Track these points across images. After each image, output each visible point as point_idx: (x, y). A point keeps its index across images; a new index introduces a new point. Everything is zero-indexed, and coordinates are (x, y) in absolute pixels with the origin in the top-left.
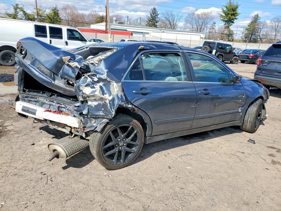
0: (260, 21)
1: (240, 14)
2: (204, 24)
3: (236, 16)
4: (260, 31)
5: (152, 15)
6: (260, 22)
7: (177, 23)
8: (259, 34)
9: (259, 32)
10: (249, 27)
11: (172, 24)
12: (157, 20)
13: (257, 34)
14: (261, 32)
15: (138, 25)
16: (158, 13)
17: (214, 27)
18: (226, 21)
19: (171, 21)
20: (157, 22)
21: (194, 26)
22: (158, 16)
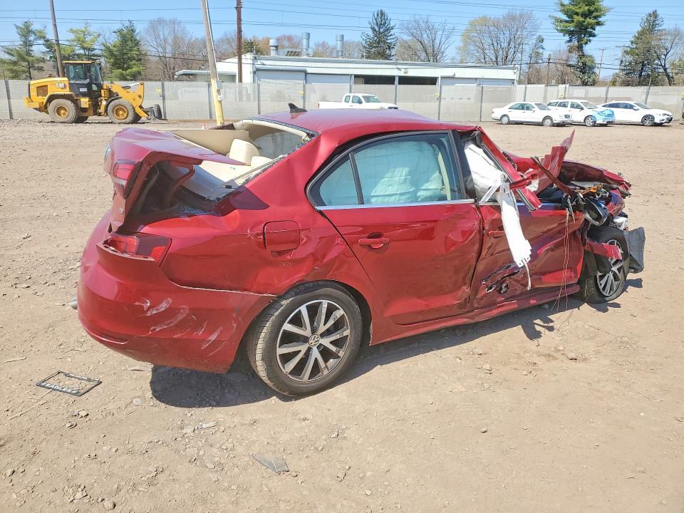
0: (663, 27)
1: (609, 10)
2: (512, 45)
3: (599, 16)
4: (666, 56)
5: (377, 29)
6: (662, 30)
7: (444, 46)
8: (663, 62)
9: (663, 57)
10: (634, 46)
11: (430, 50)
12: (389, 41)
13: (656, 62)
14: (668, 55)
15: (338, 56)
16: (392, 24)
17: (540, 51)
18: (571, 33)
19: (426, 42)
20: (389, 48)
21: (487, 51)
22: (392, 32)
